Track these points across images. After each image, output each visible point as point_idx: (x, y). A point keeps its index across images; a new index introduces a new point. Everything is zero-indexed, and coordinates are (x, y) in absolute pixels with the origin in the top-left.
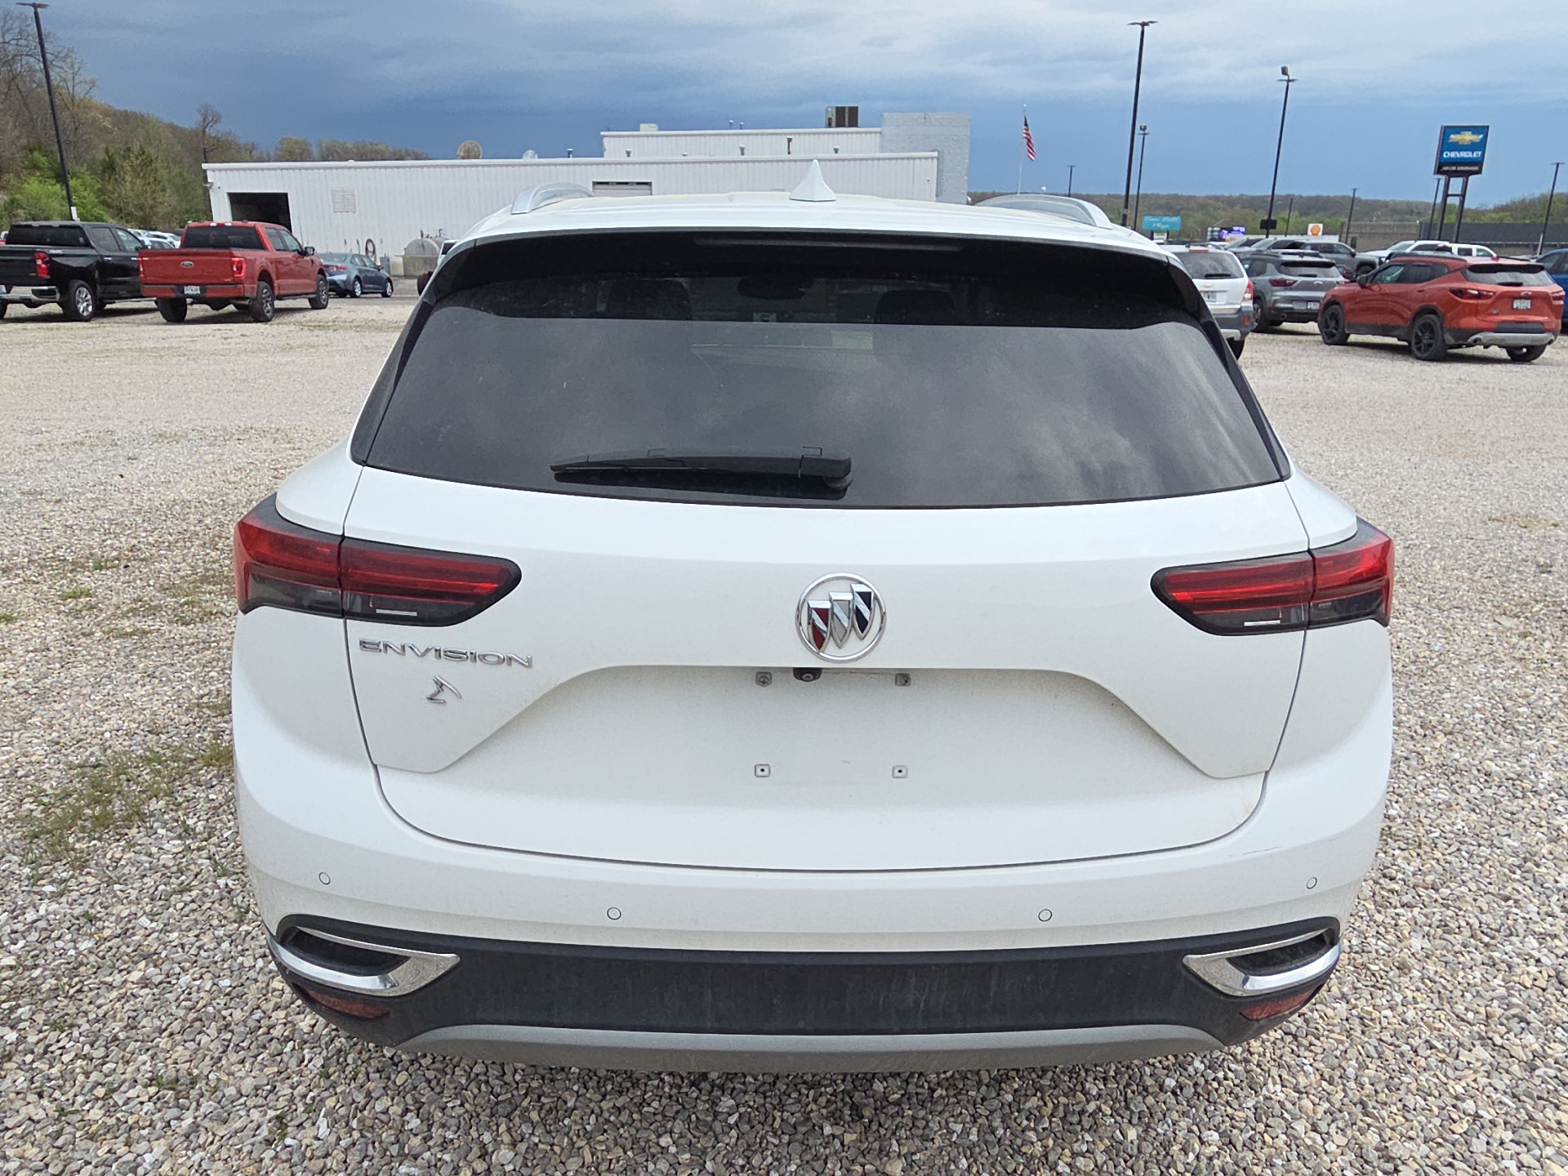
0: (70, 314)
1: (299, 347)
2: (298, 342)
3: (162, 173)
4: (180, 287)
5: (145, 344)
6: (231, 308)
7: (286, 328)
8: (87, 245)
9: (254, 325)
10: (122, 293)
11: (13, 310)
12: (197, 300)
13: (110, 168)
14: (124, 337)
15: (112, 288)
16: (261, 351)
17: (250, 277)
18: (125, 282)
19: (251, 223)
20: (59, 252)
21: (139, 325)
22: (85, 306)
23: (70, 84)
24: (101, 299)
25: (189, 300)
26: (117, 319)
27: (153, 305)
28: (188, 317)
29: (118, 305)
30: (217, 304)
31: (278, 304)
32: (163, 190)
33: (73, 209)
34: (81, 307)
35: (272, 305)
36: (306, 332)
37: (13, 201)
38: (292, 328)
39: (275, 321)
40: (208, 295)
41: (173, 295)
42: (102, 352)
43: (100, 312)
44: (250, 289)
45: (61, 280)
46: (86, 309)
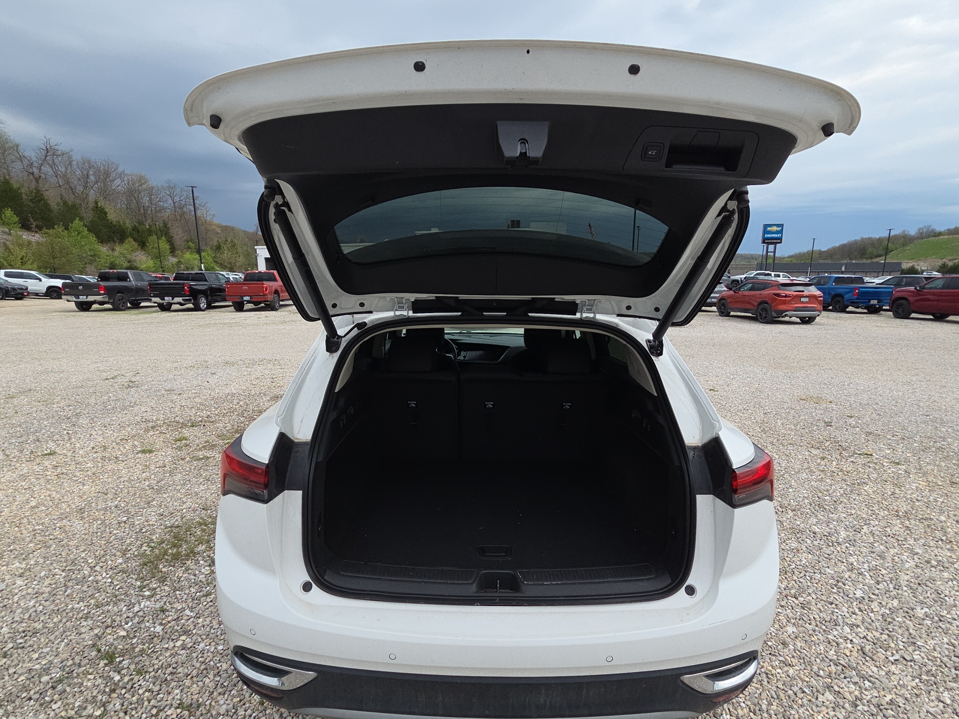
0: (197, 308)
1: (289, 321)
2: (288, 320)
3: (240, 250)
4: (242, 297)
5: (226, 321)
6: (263, 305)
7: (284, 313)
8: (206, 280)
9: (271, 312)
10: (219, 299)
11: (174, 307)
12: (249, 302)
13: (219, 248)
14: (218, 318)
15: (215, 298)
16: (273, 324)
17: (270, 293)
18: (220, 295)
19: (272, 271)
20: (194, 283)
21: (224, 312)
22: (203, 305)
23: (205, 216)
24: (210, 302)
25: (245, 302)
26: (216, 310)
27: (231, 304)
28: (244, 309)
29: (217, 304)
30: (256, 303)
31: (281, 303)
32: (239, 256)
33: (202, 265)
34: (202, 306)
35: (279, 303)
36: (292, 315)
37: (179, 261)
38: (287, 313)
39: (280, 310)
40: (253, 300)
41: (239, 300)
42: (208, 325)
43: (209, 307)
44: (270, 297)
45: (194, 294)
46: (203, 306)
